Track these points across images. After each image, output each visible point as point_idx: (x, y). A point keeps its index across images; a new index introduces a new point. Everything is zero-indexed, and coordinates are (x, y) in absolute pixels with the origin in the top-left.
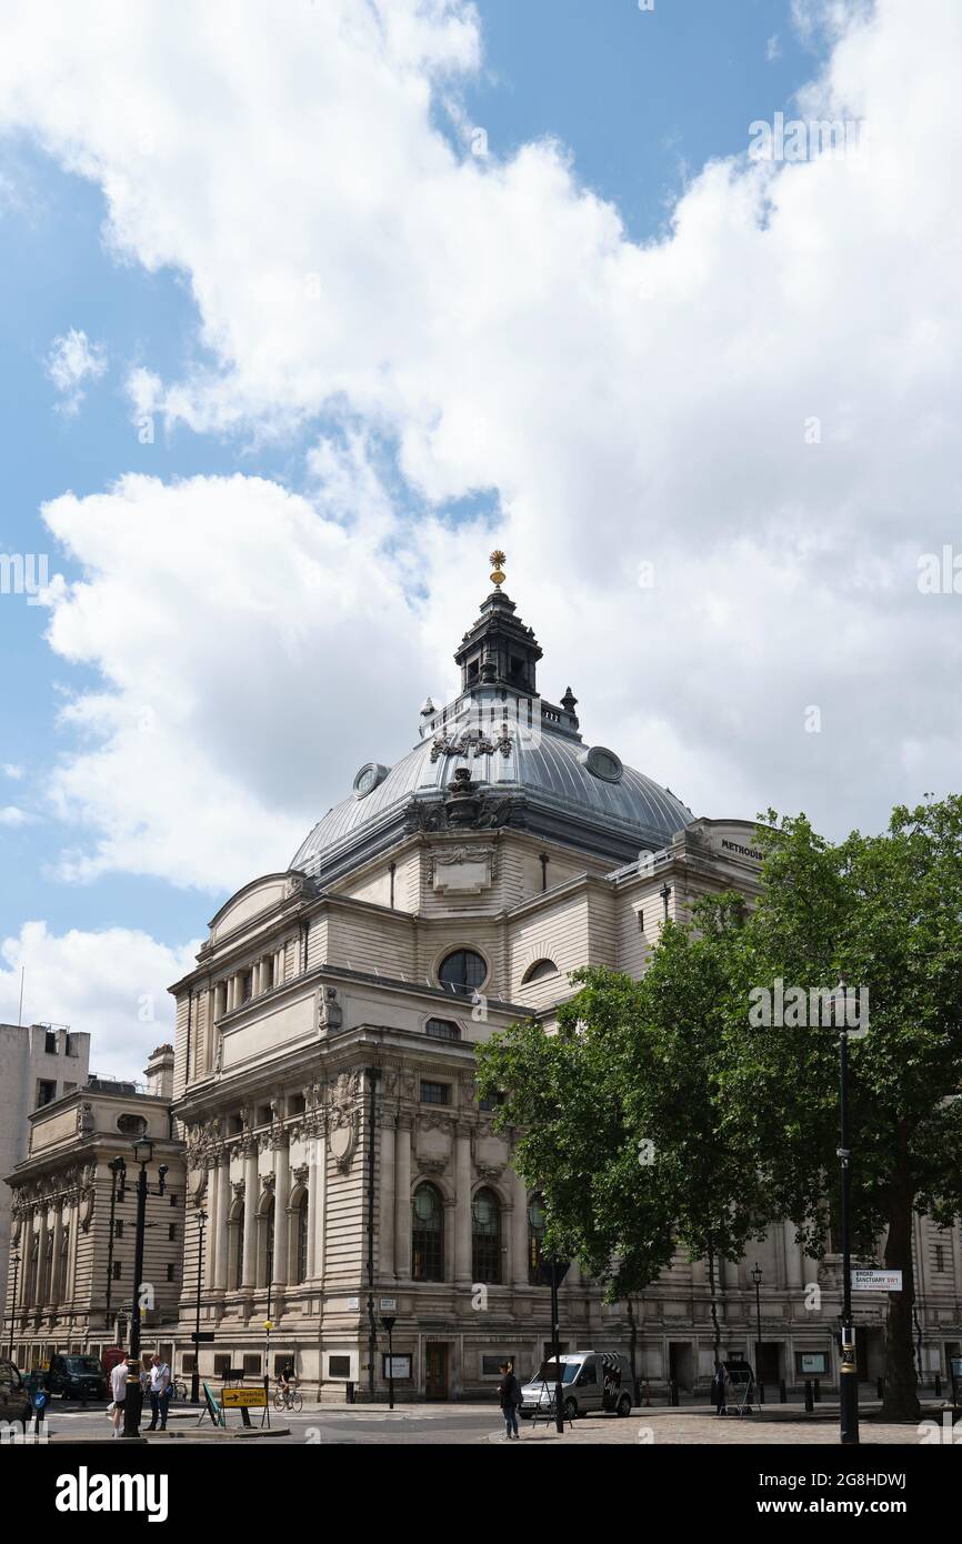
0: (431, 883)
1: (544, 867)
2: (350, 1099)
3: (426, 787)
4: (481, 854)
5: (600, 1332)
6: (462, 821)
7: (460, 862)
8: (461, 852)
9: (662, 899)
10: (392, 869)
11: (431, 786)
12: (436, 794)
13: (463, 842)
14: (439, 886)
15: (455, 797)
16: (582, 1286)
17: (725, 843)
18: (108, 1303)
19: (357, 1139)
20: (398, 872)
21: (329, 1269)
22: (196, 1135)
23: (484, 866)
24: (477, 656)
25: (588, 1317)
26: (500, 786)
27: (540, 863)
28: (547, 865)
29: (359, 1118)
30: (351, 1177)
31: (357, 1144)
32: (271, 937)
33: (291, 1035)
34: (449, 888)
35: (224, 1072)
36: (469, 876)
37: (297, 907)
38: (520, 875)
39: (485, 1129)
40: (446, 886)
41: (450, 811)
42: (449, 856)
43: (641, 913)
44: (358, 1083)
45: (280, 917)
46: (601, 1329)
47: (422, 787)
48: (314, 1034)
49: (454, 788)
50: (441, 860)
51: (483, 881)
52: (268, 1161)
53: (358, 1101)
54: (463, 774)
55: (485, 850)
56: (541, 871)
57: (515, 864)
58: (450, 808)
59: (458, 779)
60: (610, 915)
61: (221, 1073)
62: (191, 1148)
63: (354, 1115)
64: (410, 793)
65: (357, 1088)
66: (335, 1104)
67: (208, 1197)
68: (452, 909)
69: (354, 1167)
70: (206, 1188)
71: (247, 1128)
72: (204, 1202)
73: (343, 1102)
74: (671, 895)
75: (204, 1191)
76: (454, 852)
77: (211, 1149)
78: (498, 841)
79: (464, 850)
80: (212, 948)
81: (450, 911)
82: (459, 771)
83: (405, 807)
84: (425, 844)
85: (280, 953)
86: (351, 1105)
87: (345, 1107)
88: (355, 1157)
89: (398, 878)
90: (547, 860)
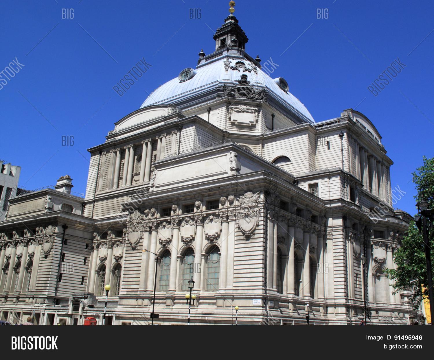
0: (230, 119)
1: (273, 119)
2: (254, 204)
3: (225, 80)
4: (252, 110)
6: (244, 95)
7: (243, 112)
8: (243, 107)
9: (339, 137)
10: (209, 111)
11: (227, 80)
12: (230, 83)
13: (245, 104)
14: (234, 120)
15: (241, 85)
16: (324, 299)
17: (356, 120)
18: (56, 293)
19: (258, 223)
20: (211, 112)
21: (235, 284)
23: (253, 115)
24: (225, 37)
25: (326, 313)
26: (256, 84)
27: (271, 117)
28: (274, 118)
29: (260, 213)
30: (250, 241)
31: (258, 225)
34: (238, 121)
35: (157, 187)
36: (247, 118)
37: (175, 120)
39: (298, 224)
40: (236, 120)
42: (238, 108)
44: (260, 197)
45: (163, 123)
46: (335, 320)
47: (223, 80)
48: (227, 173)
49: (240, 82)
50: (236, 110)
51: (252, 120)
52: (187, 230)
53: (259, 205)
54: (244, 77)
55: (254, 109)
56: (272, 121)
58: (239, 90)
59: (242, 78)
60: (314, 142)
61: (155, 187)
62: (131, 221)
63: (257, 212)
64: (217, 81)
65: (259, 199)
66: (243, 206)
67: (142, 245)
68: (239, 130)
69: (256, 236)
70: (141, 241)
71: (175, 214)
72: (139, 248)
73: (250, 205)
74: (344, 136)
75: (139, 242)
76: (241, 107)
77: (146, 223)
78: (259, 106)
79: (245, 107)
80: (116, 134)
81: (237, 131)
82: (243, 75)
83: (217, 86)
84: (228, 102)
85: (162, 139)
86: (254, 207)
87: (251, 208)
88: (256, 232)
89: (212, 115)
90: (274, 117)
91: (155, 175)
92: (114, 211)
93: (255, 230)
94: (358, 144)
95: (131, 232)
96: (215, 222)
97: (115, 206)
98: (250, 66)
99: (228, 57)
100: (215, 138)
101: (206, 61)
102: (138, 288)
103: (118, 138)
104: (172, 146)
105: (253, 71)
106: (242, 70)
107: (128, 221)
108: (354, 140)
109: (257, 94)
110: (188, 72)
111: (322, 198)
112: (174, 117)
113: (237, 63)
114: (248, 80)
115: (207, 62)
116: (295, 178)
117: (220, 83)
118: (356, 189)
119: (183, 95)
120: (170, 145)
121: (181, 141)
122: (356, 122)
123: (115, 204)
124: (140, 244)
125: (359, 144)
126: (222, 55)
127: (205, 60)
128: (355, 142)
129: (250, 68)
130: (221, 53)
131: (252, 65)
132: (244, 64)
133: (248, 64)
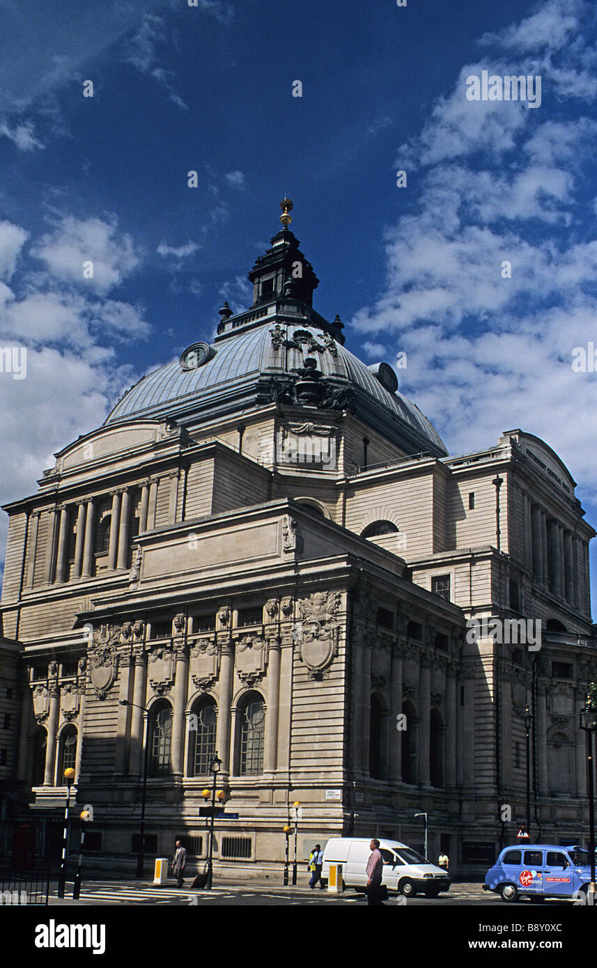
1: (365, 448)
2: (328, 616)
3: (273, 369)
4: (325, 429)
5: (475, 827)
6: (310, 400)
7: (308, 433)
8: (308, 425)
9: (494, 486)
10: (242, 431)
11: (277, 369)
12: (282, 375)
13: (312, 418)
15: (303, 380)
16: (457, 788)
17: (528, 451)
19: (337, 651)
20: (246, 434)
21: (293, 763)
22: (104, 635)
24: (272, 275)
25: (460, 814)
26: (334, 378)
27: (362, 444)
28: (367, 446)
29: (339, 633)
30: (322, 685)
31: (335, 656)
32: (145, 471)
33: (245, 556)
35: (143, 583)
38: (352, 451)
39: (409, 653)
41: (299, 392)
42: (299, 426)
43: (472, 495)
44: (339, 603)
45: (151, 456)
46: (475, 824)
47: (269, 368)
48: (277, 557)
49: (302, 374)
50: (293, 430)
52: (203, 664)
53: (338, 618)
54: (311, 362)
55: (330, 427)
56: (363, 451)
57: (349, 442)
58: (301, 388)
59: (305, 366)
60: (444, 493)
61: (139, 582)
62: (95, 647)
63: (335, 631)
64: (257, 371)
65: (338, 607)
66: (308, 619)
67: (118, 692)
68: (299, 469)
69: (332, 675)
70: (116, 683)
71: (181, 633)
72: (111, 696)
73: (321, 617)
74: (503, 484)
75: (112, 686)
76: (304, 425)
77: (125, 649)
78: (339, 421)
79: (311, 424)
80: (59, 475)
81: (297, 471)
82: (308, 360)
83: (257, 381)
84: (279, 414)
85: (151, 486)
86: (329, 621)
87: (323, 623)
88: (332, 668)
89: (247, 438)
90: (368, 443)
91: (141, 559)
92: (59, 625)
93: (331, 663)
94: (528, 500)
95: (97, 667)
96: (255, 649)
97: (61, 617)
98: (323, 340)
99: (278, 319)
100: (254, 485)
101: (234, 327)
102: (113, 772)
103: (64, 483)
104: (170, 502)
105: (327, 351)
106: (305, 347)
107: (89, 646)
108: (521, 491)
109: (335, 399)
110: (199, 351)
111: (456, 604)
112: (172, 444)
113: (296, 334)
114: (318, 368)
115: (237, 328)
116: (407, 565)
117: (262, 375)
118: (522, 585)
119: (188, 398)
120: (166, 498)
121: (188, 493)
122: (527, 456)
123: (61, 613)
124: (113, 690)
125: (530, 499)
126: (266, 314)
127: (231, 324)
128: (523, 495)
129: (322, 343)
130: (265, 312)
131: (326, 338)
132: (309, 335)
133: (318, 336)
